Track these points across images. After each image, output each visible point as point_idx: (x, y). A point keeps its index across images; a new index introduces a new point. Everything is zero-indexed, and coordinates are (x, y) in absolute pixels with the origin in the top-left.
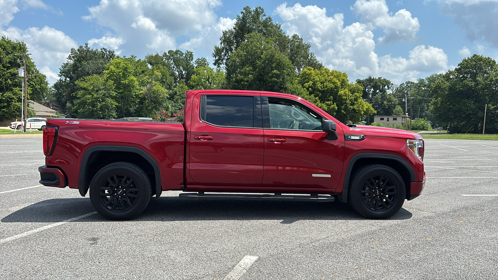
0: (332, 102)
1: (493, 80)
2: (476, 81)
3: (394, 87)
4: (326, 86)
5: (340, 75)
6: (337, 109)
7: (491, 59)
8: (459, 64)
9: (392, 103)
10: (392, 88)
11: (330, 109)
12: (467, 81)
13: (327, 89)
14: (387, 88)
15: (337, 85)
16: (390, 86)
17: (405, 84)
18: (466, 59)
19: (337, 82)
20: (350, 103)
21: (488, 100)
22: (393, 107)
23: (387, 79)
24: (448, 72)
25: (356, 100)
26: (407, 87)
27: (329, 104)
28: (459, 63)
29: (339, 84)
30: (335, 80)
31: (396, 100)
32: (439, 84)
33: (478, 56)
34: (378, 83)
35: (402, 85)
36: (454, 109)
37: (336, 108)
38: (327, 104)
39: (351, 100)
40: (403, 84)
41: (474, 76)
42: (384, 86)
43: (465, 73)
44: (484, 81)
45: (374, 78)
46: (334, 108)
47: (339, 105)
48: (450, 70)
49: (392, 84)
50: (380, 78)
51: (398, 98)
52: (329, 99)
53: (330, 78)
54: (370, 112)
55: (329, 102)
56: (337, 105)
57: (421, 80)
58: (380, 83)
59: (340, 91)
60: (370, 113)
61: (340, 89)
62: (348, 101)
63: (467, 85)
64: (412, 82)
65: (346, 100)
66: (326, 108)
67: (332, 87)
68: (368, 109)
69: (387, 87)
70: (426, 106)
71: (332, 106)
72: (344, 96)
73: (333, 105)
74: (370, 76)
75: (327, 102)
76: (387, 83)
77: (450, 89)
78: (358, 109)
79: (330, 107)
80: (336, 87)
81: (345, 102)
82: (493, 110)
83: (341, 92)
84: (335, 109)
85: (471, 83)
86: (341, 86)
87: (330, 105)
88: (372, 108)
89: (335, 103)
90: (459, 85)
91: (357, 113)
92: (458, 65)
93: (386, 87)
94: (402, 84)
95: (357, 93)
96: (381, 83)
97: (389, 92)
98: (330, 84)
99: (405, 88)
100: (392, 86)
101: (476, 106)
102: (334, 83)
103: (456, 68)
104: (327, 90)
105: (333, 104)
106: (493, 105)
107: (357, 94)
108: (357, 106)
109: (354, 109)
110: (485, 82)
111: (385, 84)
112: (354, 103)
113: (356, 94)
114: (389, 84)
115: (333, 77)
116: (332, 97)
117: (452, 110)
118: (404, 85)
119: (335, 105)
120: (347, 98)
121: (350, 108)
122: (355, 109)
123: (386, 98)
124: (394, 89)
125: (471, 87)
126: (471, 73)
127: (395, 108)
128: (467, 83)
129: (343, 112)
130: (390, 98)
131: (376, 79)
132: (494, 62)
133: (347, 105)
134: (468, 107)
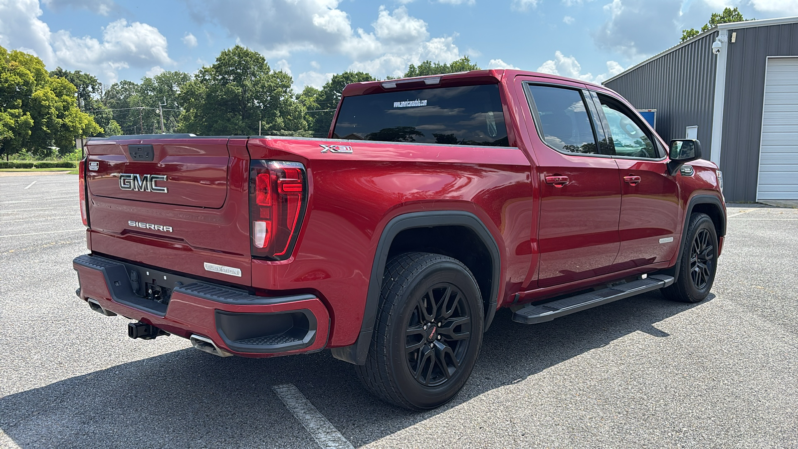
0: (21, 111)
1: (265, 86)
2: (243, 86)
3: (103, 89)
4: (6, 81)
5: (30, 60)
6: (33, 124)
7: (260, 55)
8: (217, 59)
9: (102, 116)
10: (100, 91)
11: (18, 123)
12: (232, 85)
13: (8, 85)
14: (92, 90)
15: (27, 79)
16: (97, 87)
17: (119, 84)
18: (225, 52)
19: (27, 74)
20: (57, 113)
21: (261, 116)
22: (105, 123)
23: (91, 75)
24: (202, 70)
25: (66, 108)
26: (123, 89)
27: (17, 114)
28: (217, 57)
29: (31, 77)
30: (22, 69)
31: (109, 112)
32: (191, 88)
33: (242, 48)
34: (76, 81)
35: (115, 87)
36: (216, 128)
37: (32, 121)
38: (12, 115)
39: (57, 109)
40: (117, 84)
41: (238, 79)
42: (87, 87)
43: (226, 73)
44: (254, 87)
45: (66, 71)
46: (26, 123)
47: (36, 118)
48: (205, 67)
49: (100, 84)
50: (79, 72)
51: (111, 107)
52: (14, 104)
53: (12, 66)
54: (91, 130)
55: (17, 111)
56: (33, 118)
57: (147, 79)
58: (80, 80)
59: (36, 91)
60: (92, 132)
61: (34, 88)
62: (53, 110)
63: (232, 92)
64: (130, 82)
65: (49, 107)
66: (12, 121)
67: (19, 82)
68: (88, 124)
69: (92, 87)
70: (156, 122)
71: (22, 118)
72: (45, 100)
73: (25, 116)
74: (59, 68)
75: (12, 111)
76: (93, 81)
77: (209, 96)
78: (73, 125)
79: (18, 119)
80: (26, 83)
81: (48, 112)
82: (268, 130)
83: (38, 93)
84: (30, 124)
85: (238, 89)
86: (35, 82)
87: (18, 117)
88: (94, 124)
89: (28, 113)
90: (222, 90)
91: (71, 131)
92: (217, 61)
93: (90, 88)
94: (115, 85)
95: (67, 95)
96: (82, 81)
97: (95, 96)
98: (14, 77)
99: (120, 92)
100: (100, 87)
101: (246, 123)
102: (21, 75)
103: (214, 65)
104: (7, 88)
105: (25, 114)
106: (268, 123)
107: (68, 98)
108: (70, 119)
109: (64, 125)
110: (256, 89)
111: (88, 82)
112: (63, 114)
113: (65, 97)
114: (94, 84)
115: (17, 63)
116: (20, 101)
117: (213, 129)
118: (118, 87)
119: (29, 117)
120: (51, 104)
121: (57, 123)
122: (66, 124)
123: (93, 108)
124: (104, 93)
125: (237, 95)
126: (235, 74)
127: (108, 125)
128: (231, 89)
129: (45, 129)
130: (99, 107)
131: (70, 73)
132: (263, 60)
133: (51, 117)
134: (236, 124)
